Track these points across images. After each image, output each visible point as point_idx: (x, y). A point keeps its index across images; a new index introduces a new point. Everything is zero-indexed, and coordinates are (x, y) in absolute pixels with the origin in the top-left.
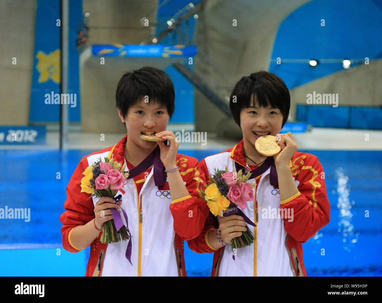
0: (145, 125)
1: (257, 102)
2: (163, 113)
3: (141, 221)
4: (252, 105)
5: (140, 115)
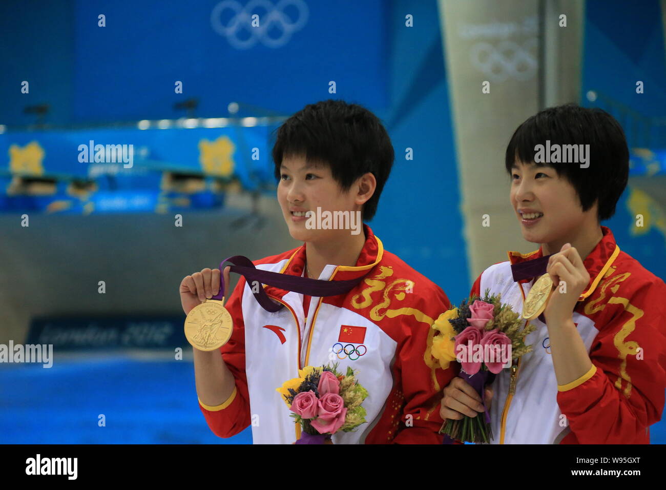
2: (317, 177)
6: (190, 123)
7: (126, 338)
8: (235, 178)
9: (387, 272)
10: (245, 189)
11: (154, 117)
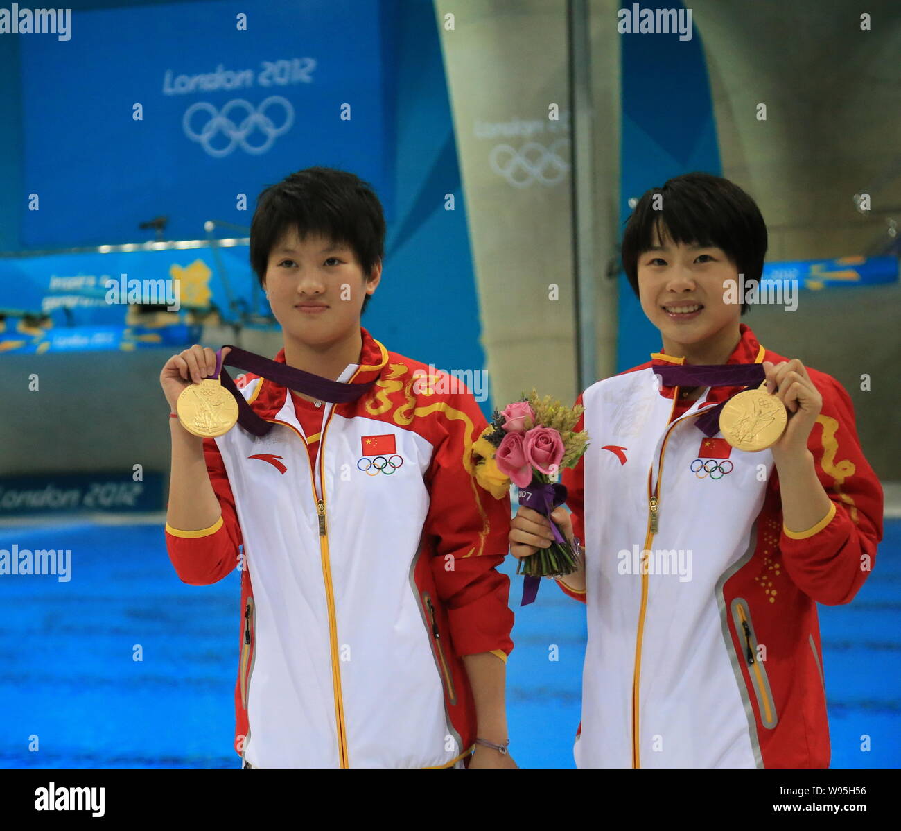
0: (300, 292)
1: (668, 236)
2: (341, 262)
3: (323, 531)
4: (657, 243)
5: (288, 270)
6: (160, 246)
7: (88, 500)
8: (213, 308)
9: (399, 369)
10: (223, 322)
11: (117, 240)
